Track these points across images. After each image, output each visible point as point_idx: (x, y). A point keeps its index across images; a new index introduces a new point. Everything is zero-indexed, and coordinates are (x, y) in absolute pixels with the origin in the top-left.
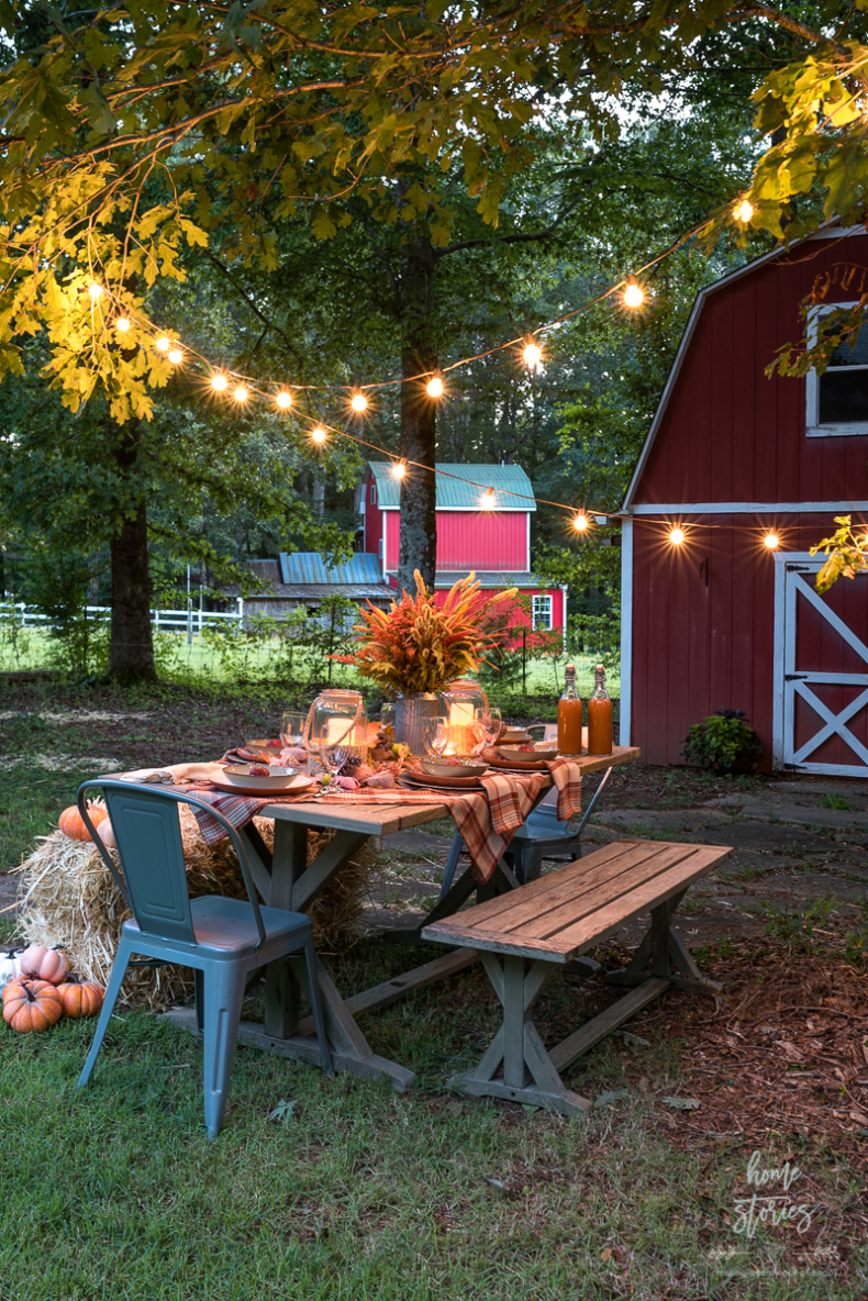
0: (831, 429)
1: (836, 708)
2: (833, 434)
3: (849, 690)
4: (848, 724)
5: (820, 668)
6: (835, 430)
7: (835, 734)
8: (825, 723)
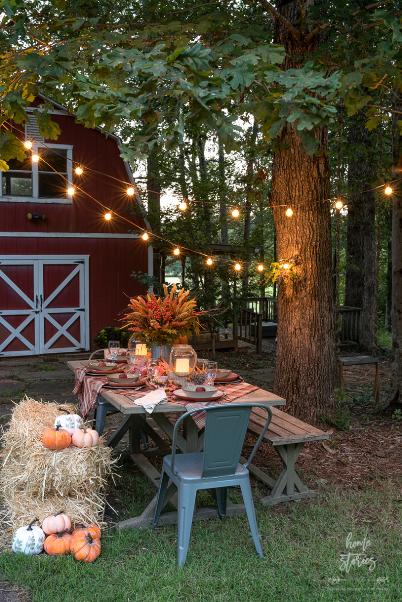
0: (9, 199)
1: (15, 326)
2: (10, 201)
3: (21, 317)
4: (21, 333)
5: (7, 308)
6: (11, 199)
7: (16, 338)
8: (10, 333)
